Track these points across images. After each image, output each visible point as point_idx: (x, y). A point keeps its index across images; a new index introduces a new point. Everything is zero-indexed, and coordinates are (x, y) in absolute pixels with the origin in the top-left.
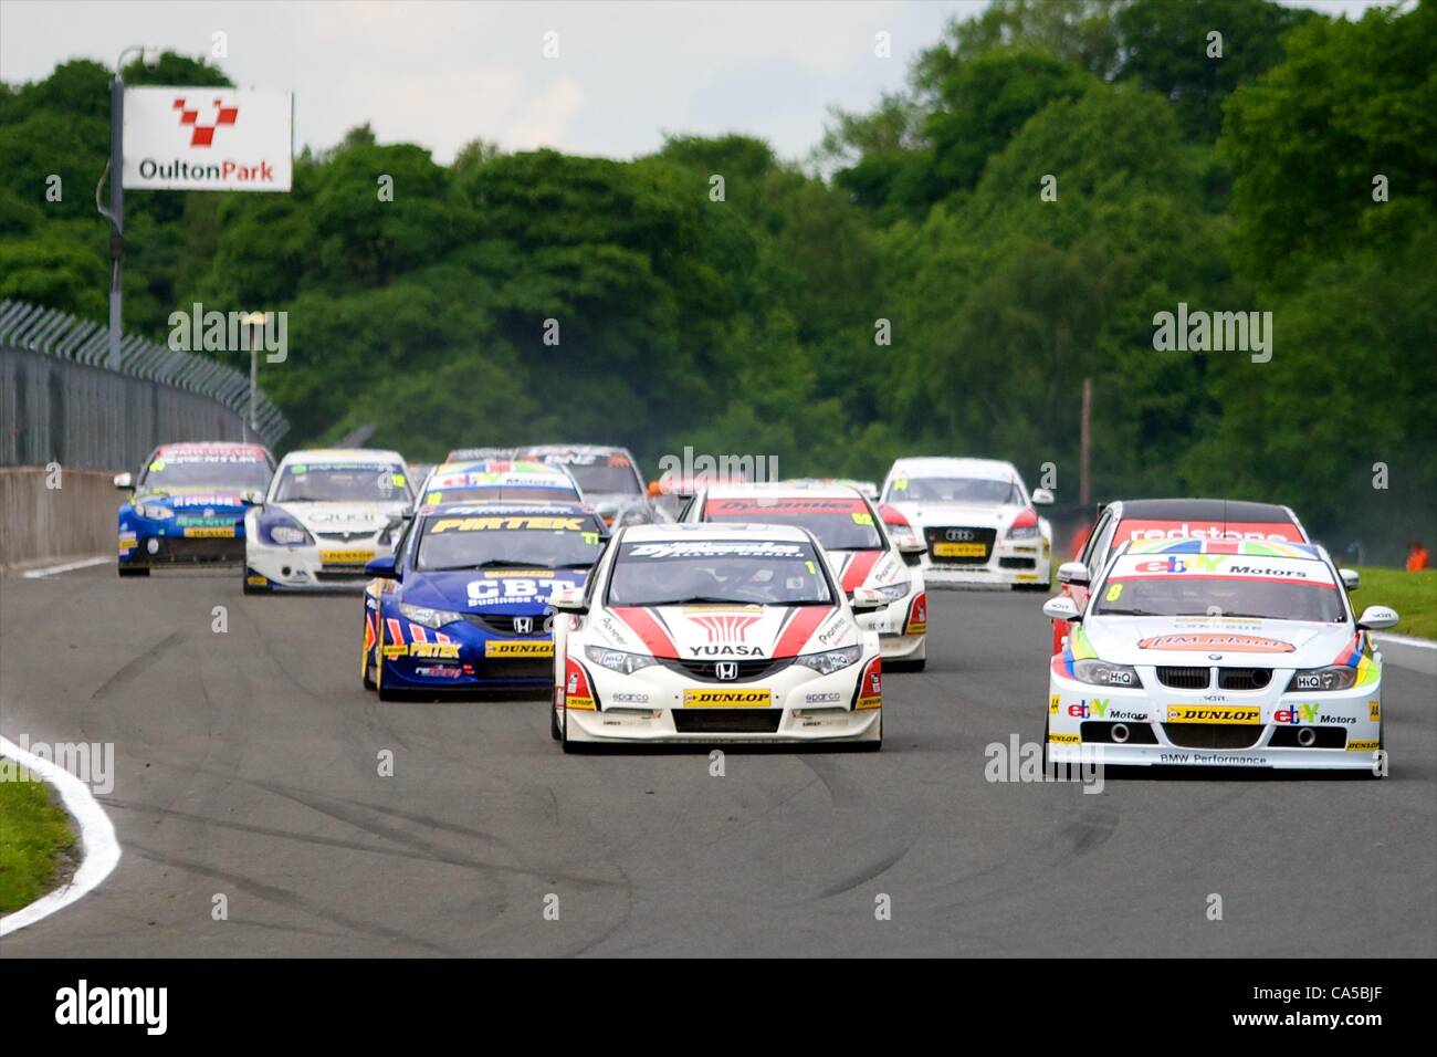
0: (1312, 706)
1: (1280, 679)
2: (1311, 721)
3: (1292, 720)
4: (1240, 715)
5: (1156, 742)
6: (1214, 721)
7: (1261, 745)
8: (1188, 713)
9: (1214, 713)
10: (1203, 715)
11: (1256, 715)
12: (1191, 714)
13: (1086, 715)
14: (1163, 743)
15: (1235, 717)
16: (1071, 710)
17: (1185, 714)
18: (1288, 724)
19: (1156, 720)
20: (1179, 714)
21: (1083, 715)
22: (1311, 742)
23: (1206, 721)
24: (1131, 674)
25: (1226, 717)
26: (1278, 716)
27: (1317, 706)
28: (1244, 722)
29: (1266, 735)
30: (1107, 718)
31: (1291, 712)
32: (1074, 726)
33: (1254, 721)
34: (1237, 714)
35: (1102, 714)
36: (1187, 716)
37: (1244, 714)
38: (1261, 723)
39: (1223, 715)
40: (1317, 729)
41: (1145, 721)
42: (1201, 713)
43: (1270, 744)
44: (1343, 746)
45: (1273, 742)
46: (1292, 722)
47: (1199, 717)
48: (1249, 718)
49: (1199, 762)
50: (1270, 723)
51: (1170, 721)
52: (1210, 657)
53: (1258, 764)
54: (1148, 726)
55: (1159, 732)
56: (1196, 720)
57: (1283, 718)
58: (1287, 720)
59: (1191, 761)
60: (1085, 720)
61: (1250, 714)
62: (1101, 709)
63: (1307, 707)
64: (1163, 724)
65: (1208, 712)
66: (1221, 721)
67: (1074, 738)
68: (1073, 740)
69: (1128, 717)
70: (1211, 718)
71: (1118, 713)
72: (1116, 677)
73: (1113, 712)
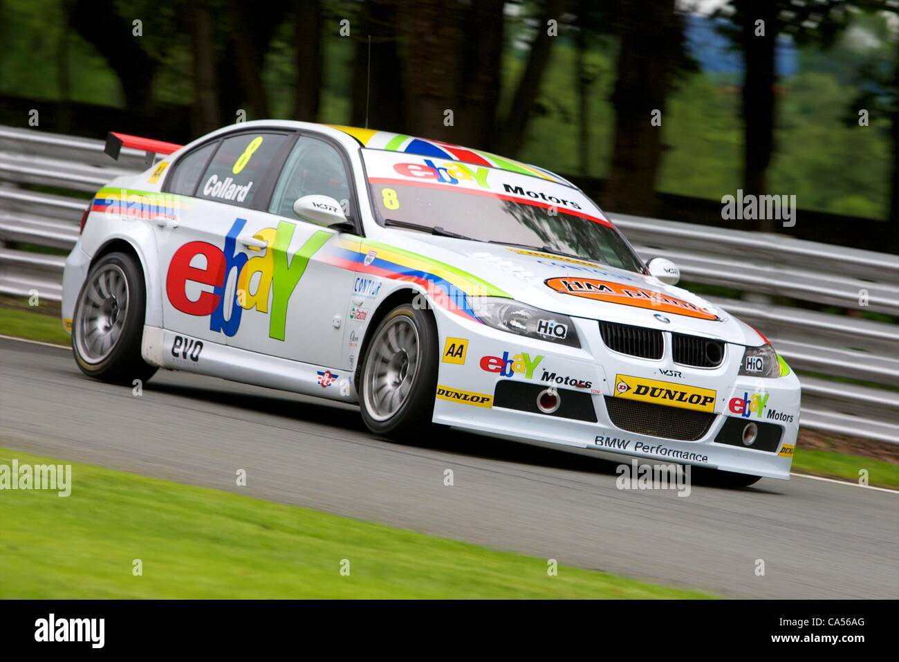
0: (763, 397)
1: (732, 359)
2: (760, 416)
3: (743, 412)
4: (695, 399)
5: (595, 421)
6: (668, 402)
7: (709, 440)
8: (640, 387)
9: (669, 392)
10: (657, 393)
11: (712, 400)
12: (643, 390)
13: (508, 372)
14: (605, 422)
15: (691, 401)
16: (485, 363)
17: (635, 388)
18: (740, 416)
19: (601, 388)
20: (629, 388)
21: (503, 373)
22: (752, 440)
23: (659, 400)
25: (680, 399)
26: (732, 404)
27: (767, 397)
28: (698, 407)
29: (715, 427)
30: (536, 380)
31: (745, 402)
32: (488, 383)
34: (692, 396)
35: (530, 374)
36: (638, 392)
37: (699, 397)
38: (715, 412)
39: (678, 395)
40: (761, 426)
41: (586, 390)
42: (654, 389)
43: (717, 440)
44: (775, 450)
45: (721, 438)
46: (744, 415)
47: (652, 395)
48: (704, 404)
49: (639, 452)
50: (723, 411)
51: (617, 395)
53: (699, 462)
54: (588, 399)
55: (601, 407)
56: (647, 398)
57: (737, 408)
58: (739, 411)
59: (630, 450)
60: (505, 378)
61: (706, 398)
62: (530, 366)
63: (758, 397)
64: (608, 399)
65: (662, 390)
66: (674, 403)
67: (483, 399)
68: (482, 401)
69: (566, 383)
70: (665, 397)
71: (553, 375)
72: (546, 328)
73: (546, 374)
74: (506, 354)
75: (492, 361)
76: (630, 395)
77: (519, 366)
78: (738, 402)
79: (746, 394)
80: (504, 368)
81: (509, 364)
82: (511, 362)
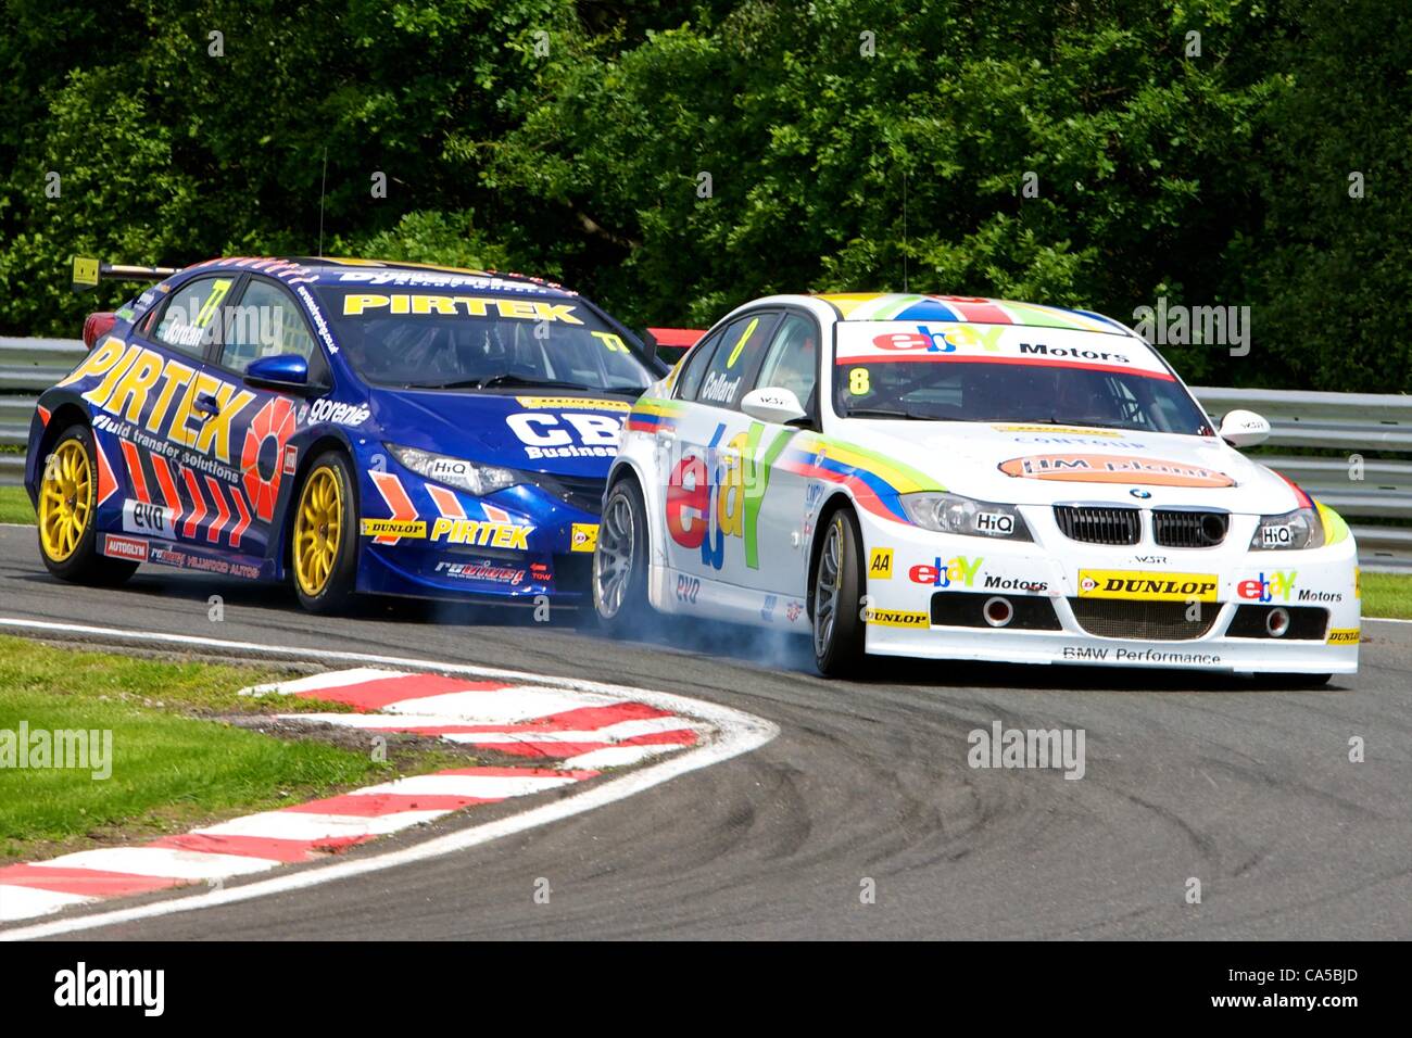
0: (1287, 574)
1: (1240, 532)
2: (1287, 598)
3: (1261, 597)
4: (1189, 588)
5: (1060, 628)
6: (1152, 596)
7: (1217, 635)
8: (1111, 582)
9: (1152, 583)
10: (1135, 587)
11: (1213, 586)
12: (1116, 585)
13: (943, 581)
14: (1074, 630)
15: (1183, 591)
16: (914, 574)
17: (1104, 584)
18: (1256, 602)
19: (1061, 590)
20: (1097, 584)
21: (937, 582)
22: (1281, 630)
23: (1139, 595)
24: (1012, 518)
25: (1169, 590)
27: (1294, 573)
28: (1196, 597)
29: (1224, 618)
30: (978, 587)
31: (1261, 585)
32: (920, 598)
33: (1209, 597)
34: (1185, 586)
35: (970, 580)
36: (1109, 588)
37: (1195, 586)
38: (1219, 600)
39: (1165, 586)
40: (1292, 611)
41: (1042, 593)
42: (1131, 583)
43: (1229, 634)
44: (1322, 638)
45: (1235, 629)
46: (1262, 598)
47: (1129, 588)
48: (1202, 592)
49: (1124, 661)
50: (1231, 601)
51: (1082, 594)
52: (1132, 493)
53: (1208, 664)
54: (1046, 603)
55: (1064, 611)
56: (1123, 594)
57: (1250, 593)
58: (1255, 596)
59: (1111, 660)
60: (940, 589)
61: (1204, 586)
62: (968, 573)
63: (1280, 575)
64: (1072, 600)
65: (1141, 582)
66: (1161, 596)
67: (918, 618)
68: (917, 621)
69: (1015, 587)
70: (1147, 590)
71: (998, 579)
72: (987, 522)
73: (990, 579)
74: (938, 560)
75: (922, 570)
76: (1100, 593)
77: (955, 573)
78: (1250, 585)
79: (1262, 575)
80: (938, 576)
81: (943, 572)
82: (945, 569)
